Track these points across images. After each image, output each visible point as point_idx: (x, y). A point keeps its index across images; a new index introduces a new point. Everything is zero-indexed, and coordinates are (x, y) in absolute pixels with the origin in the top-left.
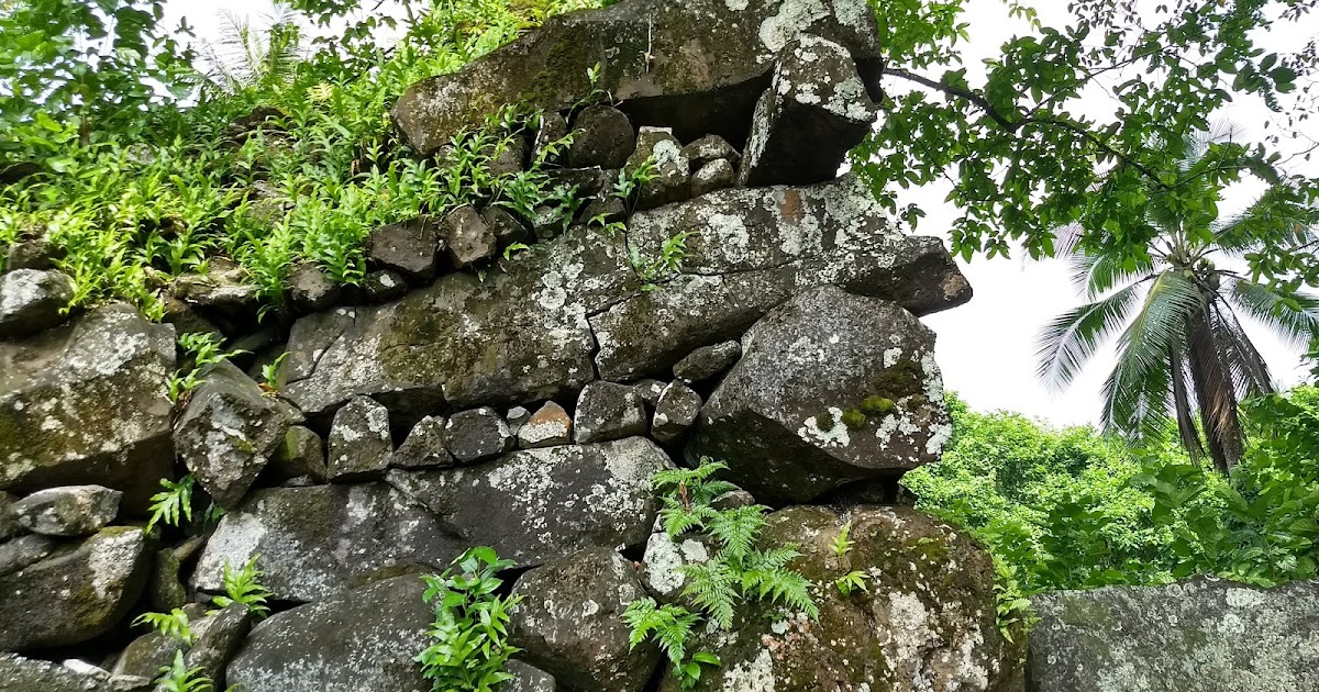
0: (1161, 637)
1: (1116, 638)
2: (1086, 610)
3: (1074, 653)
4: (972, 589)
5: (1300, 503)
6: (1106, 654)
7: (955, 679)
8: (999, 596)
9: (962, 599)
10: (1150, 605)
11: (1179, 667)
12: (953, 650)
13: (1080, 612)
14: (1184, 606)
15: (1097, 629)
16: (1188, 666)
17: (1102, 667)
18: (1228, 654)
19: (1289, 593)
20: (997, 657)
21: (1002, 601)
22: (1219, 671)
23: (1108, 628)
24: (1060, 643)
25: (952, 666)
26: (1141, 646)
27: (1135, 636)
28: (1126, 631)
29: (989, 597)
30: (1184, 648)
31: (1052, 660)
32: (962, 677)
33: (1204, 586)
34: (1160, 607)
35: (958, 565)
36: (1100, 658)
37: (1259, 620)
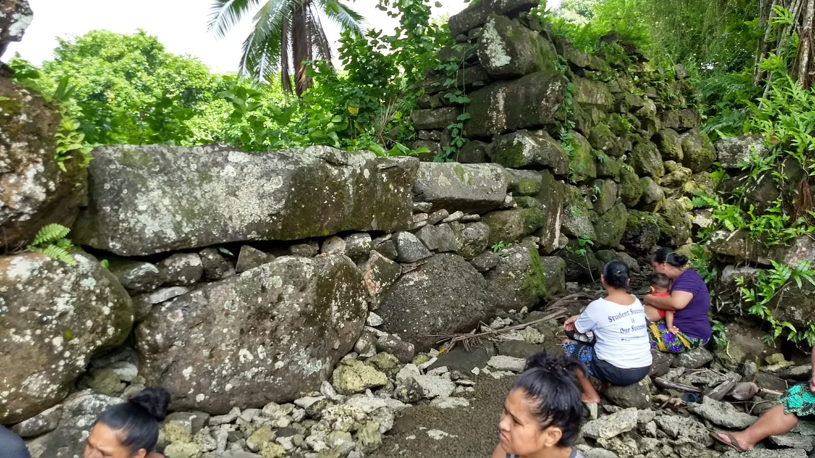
0: (183, 176)
1: (152, 174)
2: (137, 158)
3: (122, 182)
4: (38, 135)
5: (319, 122)
6: (144, 184)
7: (19, 194)
8: (59, 141)
9: (29, 141)
10: (180, 158)
11: (192, 193)
12: (19, 175)
13: (132, 158)
14: (202, 160)
15: (142, 169)
16: (198, 193)
17: (140, 191)
18: (224, 188)
19: (264, 157)
20: (54, 180)
21: (62, 145)
22: (217, 197)
23: (149, 169)
24: (113, 176)
25: (16, 185)
26: (169, 180)
27: (166, 174)
28: (160, 171)
29: (51, 141)
30: (197, 183)
31: (107, 186)
32: (24, 193)
33: (216, 149)
34: (187, 159)
35: (28, 118)
36: (140, 186)
37: (245, 170)
